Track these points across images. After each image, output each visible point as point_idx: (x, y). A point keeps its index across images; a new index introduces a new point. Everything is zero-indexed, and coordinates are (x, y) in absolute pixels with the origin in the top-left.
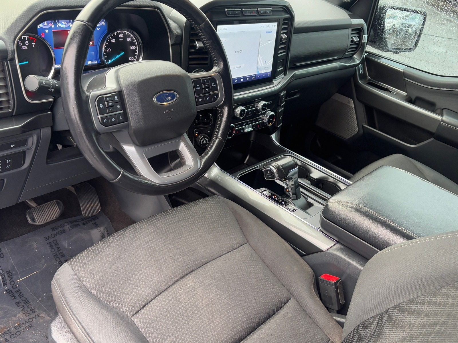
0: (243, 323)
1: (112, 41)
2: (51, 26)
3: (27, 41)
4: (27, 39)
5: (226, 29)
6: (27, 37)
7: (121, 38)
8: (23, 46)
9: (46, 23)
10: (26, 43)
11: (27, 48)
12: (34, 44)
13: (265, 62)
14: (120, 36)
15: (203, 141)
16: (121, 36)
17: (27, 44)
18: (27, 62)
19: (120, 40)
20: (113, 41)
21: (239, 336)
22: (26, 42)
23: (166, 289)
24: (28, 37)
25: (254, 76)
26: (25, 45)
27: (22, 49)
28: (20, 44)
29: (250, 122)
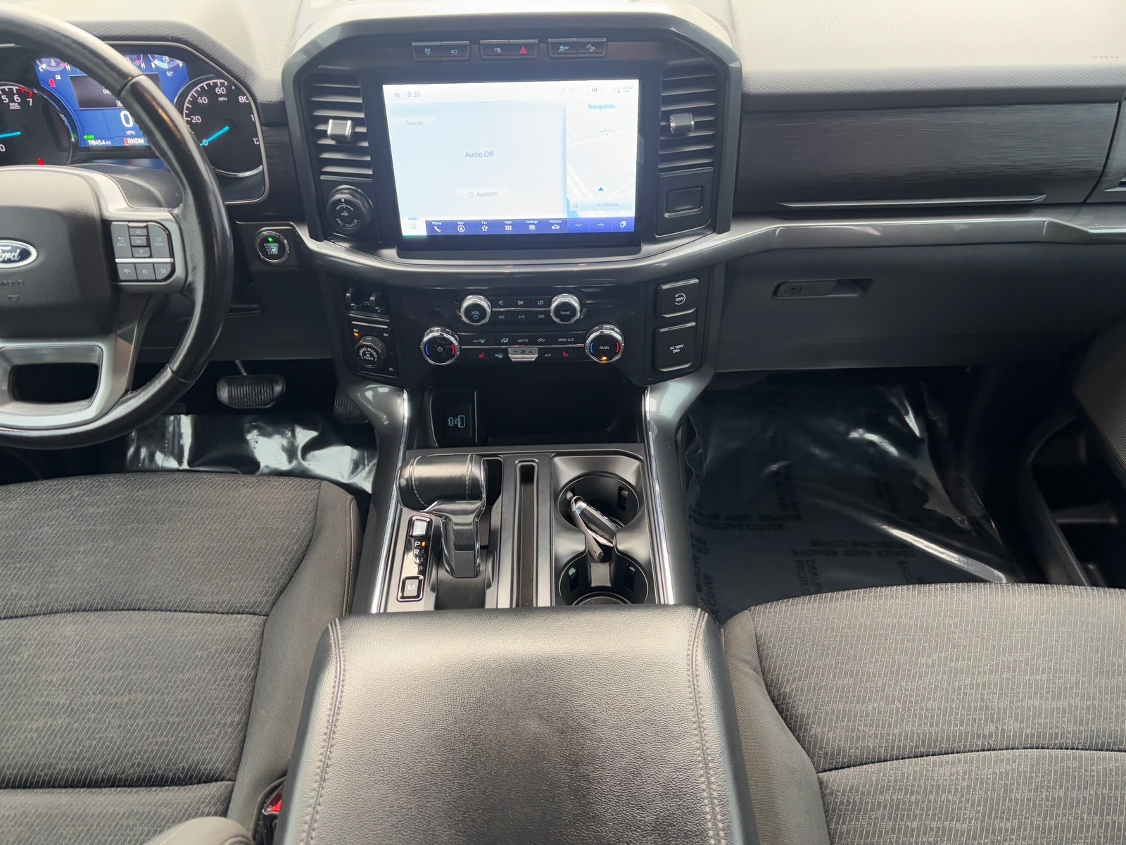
0: (77, 759)
1: (201, 101)
2: (65, 68)
3: (15, 94)
4: (15, 92)
5: (418, 94)
6: (15, 88)
7: (221, 95)
8: (11, 104)
9: (52, 62)
10: (15, 99)
11: (19, 107)
12: (31, 100)
13: (601, 189)
14: (216, 91)
15: (364, 354)
16: (221, 91)
17: (17, 100)
18: (19, 133)
19: (221, 99)
20: (203, 100)
21: (50, 776)
22: (16, 97)
23: (27, 616)
24: (17, 88)
25: (558, 224)
26: (16, 102)
27: (11, 108)
28: (5, 100)
29: (526, 341)
